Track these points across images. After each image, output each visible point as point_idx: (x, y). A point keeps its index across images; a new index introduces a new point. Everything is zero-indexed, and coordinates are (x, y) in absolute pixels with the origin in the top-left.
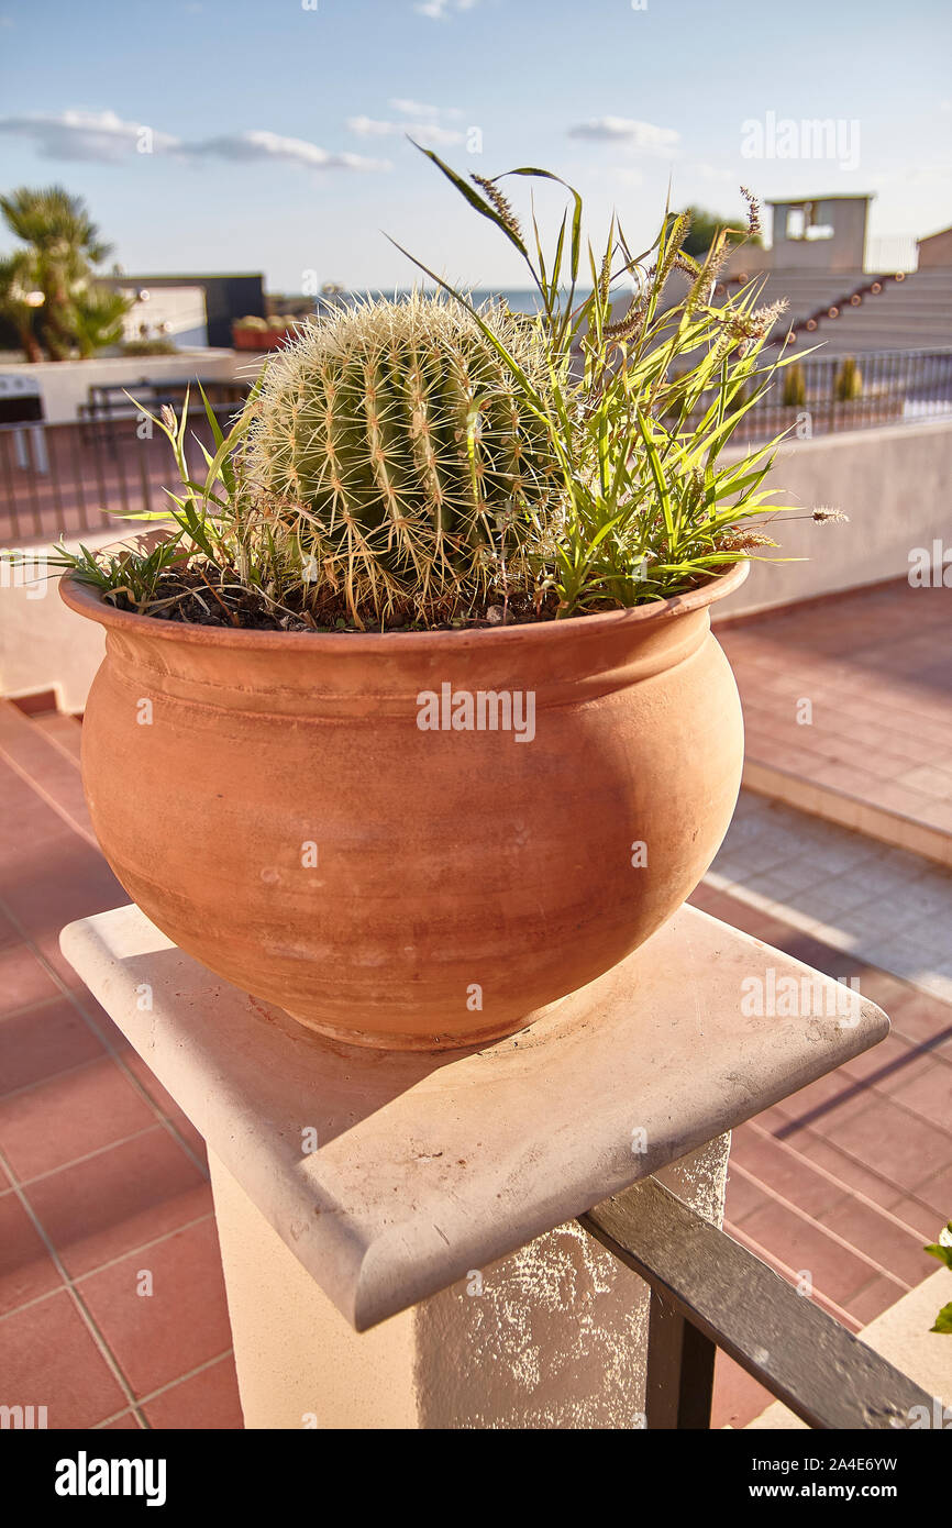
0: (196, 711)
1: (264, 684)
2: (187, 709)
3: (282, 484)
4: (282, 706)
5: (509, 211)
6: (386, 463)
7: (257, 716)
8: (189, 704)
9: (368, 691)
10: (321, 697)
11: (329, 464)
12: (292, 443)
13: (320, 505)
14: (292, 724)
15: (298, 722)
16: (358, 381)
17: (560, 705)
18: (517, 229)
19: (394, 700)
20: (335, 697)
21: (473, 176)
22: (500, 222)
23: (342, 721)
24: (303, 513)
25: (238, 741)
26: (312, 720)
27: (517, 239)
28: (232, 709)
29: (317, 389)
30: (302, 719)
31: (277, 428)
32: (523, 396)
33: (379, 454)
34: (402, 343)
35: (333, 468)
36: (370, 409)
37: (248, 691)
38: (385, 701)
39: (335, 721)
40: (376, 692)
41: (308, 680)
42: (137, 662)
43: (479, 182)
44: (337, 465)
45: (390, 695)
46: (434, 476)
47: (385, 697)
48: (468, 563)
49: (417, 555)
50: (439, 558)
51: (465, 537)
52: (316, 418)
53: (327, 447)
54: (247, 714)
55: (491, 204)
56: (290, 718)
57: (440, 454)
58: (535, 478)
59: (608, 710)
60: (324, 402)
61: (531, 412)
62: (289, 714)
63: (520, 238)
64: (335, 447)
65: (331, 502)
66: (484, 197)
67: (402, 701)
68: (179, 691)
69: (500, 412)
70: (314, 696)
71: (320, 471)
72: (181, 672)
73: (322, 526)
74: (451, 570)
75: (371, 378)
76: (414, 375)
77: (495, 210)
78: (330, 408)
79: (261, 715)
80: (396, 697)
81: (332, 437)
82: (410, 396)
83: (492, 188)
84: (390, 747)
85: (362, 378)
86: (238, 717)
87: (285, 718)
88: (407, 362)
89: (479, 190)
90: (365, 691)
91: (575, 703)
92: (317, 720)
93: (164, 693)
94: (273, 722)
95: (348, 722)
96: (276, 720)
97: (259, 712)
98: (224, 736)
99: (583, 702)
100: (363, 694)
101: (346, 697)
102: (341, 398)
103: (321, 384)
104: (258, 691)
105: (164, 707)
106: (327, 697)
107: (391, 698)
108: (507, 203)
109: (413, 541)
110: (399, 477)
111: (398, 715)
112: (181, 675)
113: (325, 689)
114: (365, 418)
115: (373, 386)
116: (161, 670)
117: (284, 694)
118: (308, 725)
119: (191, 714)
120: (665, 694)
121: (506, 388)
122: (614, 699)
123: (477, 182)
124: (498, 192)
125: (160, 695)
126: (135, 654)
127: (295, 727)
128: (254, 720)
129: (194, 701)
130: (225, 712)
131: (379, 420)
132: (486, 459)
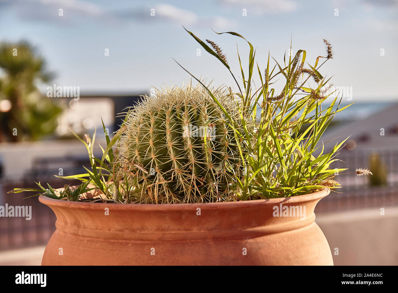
0: (92, 241)
1: (119, 227)
2: (88, 241)
3: (132, 157)
4: (126, 236)
5: (221, 53)
6: (173, 147)
7: (116, 241)
8: (89, 239)
9: (159, 230)
10: (141, 232)
11: (150, 148)
12: (137, 141)
13: (146, 165)
14: (129, 243)
15: (132, 243)
16: (164, 116)
17: (236, 239)
18: (225, 59)
19: (169, 234)
20: (146, 232)
21: (207, 40)
22: (217, 56)
23: (148, 242)
24: (140, 168)
25: (107, 251)
26: (136, 242)
27: (225, 63)
28: (106, 239)
29: (147, 120)
30: (133, 242)
31: (131, 135)
32: (229, 122)
33: (170, 144)
34: (181, 102)
35: (152, 150)
36: (167, 126)
37: (113, 231)
38: (165, 234)
39: (146, 242)
40: (162, 230)
41: (136, 225)
42: (69, 225)
43: (209, 42)
44: (154, 149)
45: (167, 231)
46: (191, 153)
47: (166, 232)
48: (206, 190)
49: (185, 185)
50: (194, 187)
51: (204, 178)
52: (147, 131)
53: (150, 142)
54: (112, 241)
55: (214, 50)
56: (128, 241)
57: (194, 144)
58: (233, 154)
59: (257, 243)
60: (150, 125)
61: (232, 129)
62: (128, 240)
63: (226, 63)
64: (153, 142)
65: (151, 163)
66: (212, 48)
67: (172, 234)
68: (85, 234)
69: (219, 128)
70: (138, 232)
71: (146, 151)
72: (87, 225)
73: (147, 173)
74: (199, 192)
75: (168, 115)
76: (185, 114)
77: (216, 52)
78: (152, 126)
79: (117, 241)
80: (170, 232)
81: (152, 138)
82: (183, 122)
83: (214, 44)
84: (167, 251)
85: (165, 115)
86: (108, 242)
87: (126, 241)
88: (183, 109)
89: (209, 45)
90: (158, 229)
91: (243, 239)
92: (139, 242)
93: (79, 235)
94: (122, 243)
95: (151, 242)
96: (123, 243)
97: (116, 240)
98: (102, 250)
99: (246, 239)
100: (157, 231)
101: (150, 232)
102: (156, 123)
103: (149, 118)
104: (117, 231)
105: (79, 241)
106: (143, 232)
107: (168, 232)
108: (221, 50)
109: (183, 179)
110: (177, 152)
111: (170, 239)
112: (87, 227)
113: (142, 229)
114: (166, 130)
115: (169, 118)
116: (79, 226)
117: (127, 232)
118: (135, 244)
119: (89, 243)
120: (284, 240)
121: (222, 119)
122: (260, 239)
123: (208, 42)
124: (217, 46)
125: (77, 237)
126: (69, 221)
127: (130, 244)
128: (114, 243)
129: (92, 237)
130: (103, 240)
131: (170, 131)
132: (212, 146)
